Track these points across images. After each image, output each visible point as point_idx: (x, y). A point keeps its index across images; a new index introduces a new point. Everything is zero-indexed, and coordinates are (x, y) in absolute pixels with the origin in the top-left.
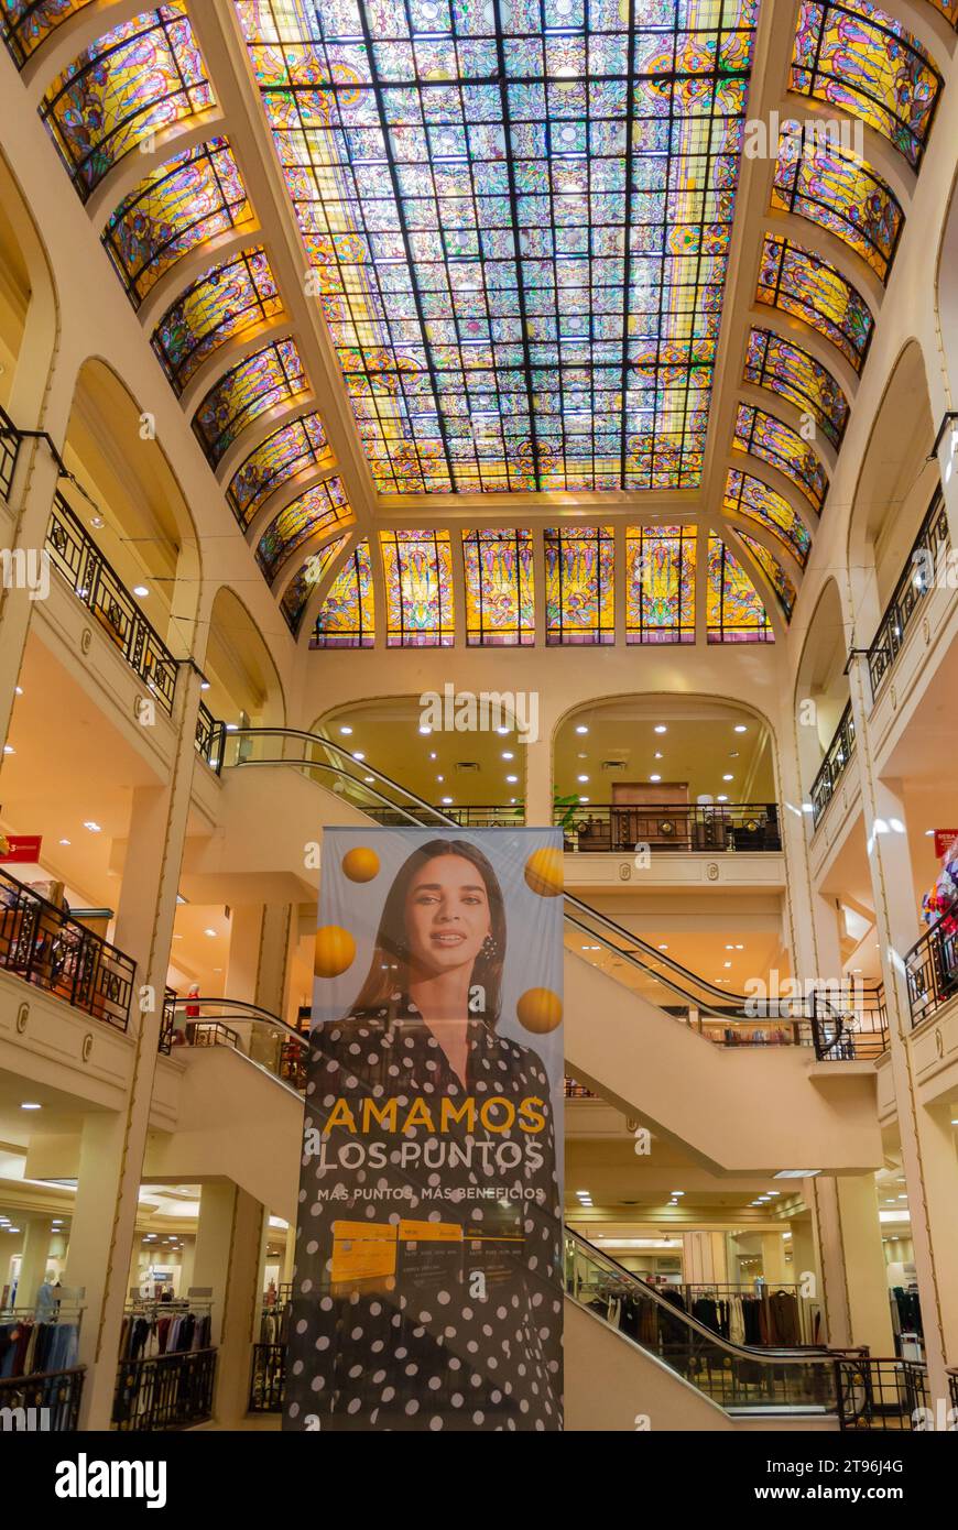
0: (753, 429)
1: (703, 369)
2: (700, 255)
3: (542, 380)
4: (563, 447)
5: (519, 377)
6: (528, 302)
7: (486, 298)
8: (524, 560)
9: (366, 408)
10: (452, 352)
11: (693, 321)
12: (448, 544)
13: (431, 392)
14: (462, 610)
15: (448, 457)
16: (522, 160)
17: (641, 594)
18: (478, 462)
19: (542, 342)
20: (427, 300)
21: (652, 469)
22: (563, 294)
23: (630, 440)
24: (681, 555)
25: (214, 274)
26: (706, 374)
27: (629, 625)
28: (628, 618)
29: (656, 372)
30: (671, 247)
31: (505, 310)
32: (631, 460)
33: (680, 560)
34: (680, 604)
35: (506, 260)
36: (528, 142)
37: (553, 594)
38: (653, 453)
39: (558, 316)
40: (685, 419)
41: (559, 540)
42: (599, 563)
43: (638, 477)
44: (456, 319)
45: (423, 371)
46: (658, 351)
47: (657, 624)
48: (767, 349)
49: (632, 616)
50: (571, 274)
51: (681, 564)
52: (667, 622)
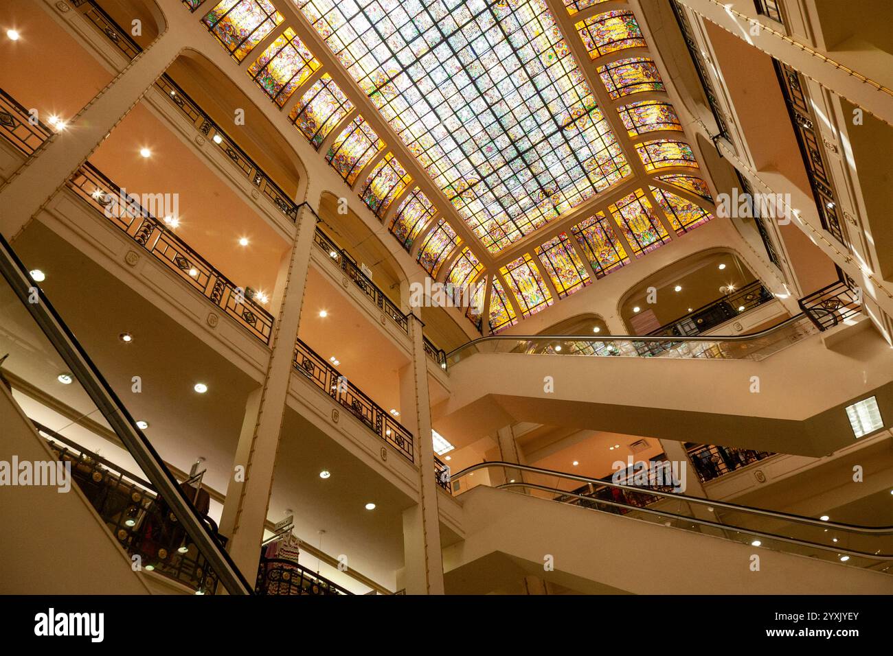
0: (632, 121)
1: (595, 111)
2: (559, 60)
3: (530, 157)
4: (558, 185)
5: (519, 161)
6: (503, 124)
7: (486, 132)
8: (570, 249)
9: (466, 212)
10: (487, 165)
11: (576, 91)
12: (532, 261)
13: (488, 190)
14: (552, 287)
15: (512, 219)
16: (468, 65)
17: (633, 235)
18: (525, 214)
19: (520, 139)
20: (465, 147)
21: (604, 175)
22: (515, 112)
23: (585, 165)
24: (642, 207)
25: (378, 172)
26: (597, 113)
27: (635, 251)
28: (633, 248)
29: (575, 125)
30: (546, 64)
31: (497, 133)
32: (591, 175)
33: (644, 210)
34: (655, 229)
35: (485, 110)
36: (467, 57)
37: (591, 257)
38: (599, 166)
39: (519, 123)
40: (602, 140)
41: (581, 231)
42: (605, 232)
43: (600, 183)
44: (480, 149)
45: (480, 181)
46: (570, 114)
47: (648, 243)
48: (611, 77)
49: (634, 246)
50: (513, 100)
51: (645, 211)
52: (653, 239)
